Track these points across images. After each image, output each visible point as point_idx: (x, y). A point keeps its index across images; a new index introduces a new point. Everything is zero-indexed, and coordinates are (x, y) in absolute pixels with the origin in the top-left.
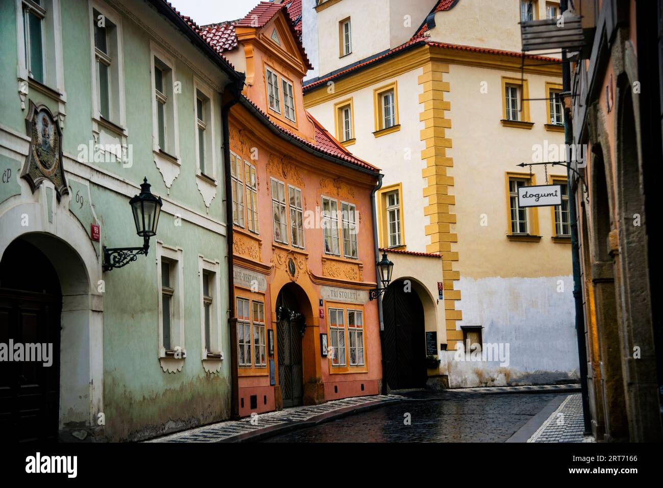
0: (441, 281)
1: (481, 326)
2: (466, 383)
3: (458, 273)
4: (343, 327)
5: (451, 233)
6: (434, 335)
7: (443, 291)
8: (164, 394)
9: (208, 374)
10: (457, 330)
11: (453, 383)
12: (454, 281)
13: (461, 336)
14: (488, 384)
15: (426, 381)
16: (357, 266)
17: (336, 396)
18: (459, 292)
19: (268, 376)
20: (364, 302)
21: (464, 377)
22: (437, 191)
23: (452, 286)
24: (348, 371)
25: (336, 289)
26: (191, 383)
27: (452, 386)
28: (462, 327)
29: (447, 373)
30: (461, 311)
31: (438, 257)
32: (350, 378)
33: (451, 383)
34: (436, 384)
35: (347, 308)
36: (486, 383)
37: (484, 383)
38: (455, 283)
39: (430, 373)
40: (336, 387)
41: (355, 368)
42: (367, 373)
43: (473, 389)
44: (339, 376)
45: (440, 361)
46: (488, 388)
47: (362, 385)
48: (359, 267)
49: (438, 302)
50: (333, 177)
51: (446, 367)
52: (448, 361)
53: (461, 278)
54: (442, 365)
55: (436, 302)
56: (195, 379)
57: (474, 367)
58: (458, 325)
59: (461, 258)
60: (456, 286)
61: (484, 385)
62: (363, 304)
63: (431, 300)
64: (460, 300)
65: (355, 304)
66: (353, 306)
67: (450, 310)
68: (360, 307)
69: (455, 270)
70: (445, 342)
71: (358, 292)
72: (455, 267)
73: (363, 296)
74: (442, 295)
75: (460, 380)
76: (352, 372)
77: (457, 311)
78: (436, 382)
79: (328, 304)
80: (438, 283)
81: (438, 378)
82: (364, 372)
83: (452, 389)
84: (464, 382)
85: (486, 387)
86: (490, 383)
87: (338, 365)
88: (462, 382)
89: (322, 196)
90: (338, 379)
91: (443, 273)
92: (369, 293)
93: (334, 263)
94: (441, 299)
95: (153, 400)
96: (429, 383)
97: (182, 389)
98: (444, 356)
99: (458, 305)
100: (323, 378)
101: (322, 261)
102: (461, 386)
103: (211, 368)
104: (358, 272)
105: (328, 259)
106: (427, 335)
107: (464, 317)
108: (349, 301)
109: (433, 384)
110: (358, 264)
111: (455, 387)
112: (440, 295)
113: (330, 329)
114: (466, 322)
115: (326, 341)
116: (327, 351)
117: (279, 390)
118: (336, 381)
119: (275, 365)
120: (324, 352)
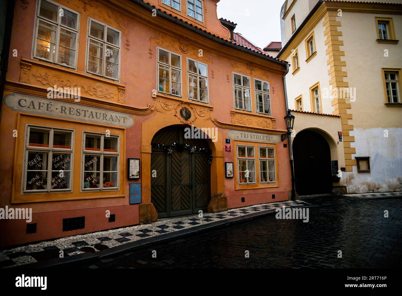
0: (341, 130)
1: (369, 157)
2: (359, 190)
3: (352, 126)
4: (254, 158)
5: (346, 103)
6: (336, 162)
7: (342, 137)
10: (352, 159)
11: (350, 190)
12: (350, 131)
13: (355, 163)
14: (374, 191)
15: (332, 190)
16: (270, 120)
17: (243, 204)
18: (353, 137)
19: (123, 197)
20: (277, 142)
21: (357, 187)
22: (336, 80)
23: (349, 134)
27: (349, 192)
28: (356, 158)
29: (346, 185)
30: (355, 148)
31: (338, 117)
32: (260, 191)
33: (349, 190)
34: (337, 192)
35: (258, 145)
36: (373, 190)
37: (372, 190)
38: (350, 132)
39: (334, 185)
40: (243, 198)
41: (267, 185)
42: (279, 187)
43: (363, 194)
44: (247, 191)
45: (340, 178)
46: (374, 194)
47: (274, 195)
48: (272, 120)
49: (338, 143)
50: (247, 63)
51: (345, 181)
52: (346, 178)
53: (354, 129)
54: (341, 180)
55: (337, 143)
57: (365, 181)
58: (353, 157)
59: (353, 118)
60: (351, 134)
61: (371, 192)
62: (275, 143)
63: (333, 141)
64: (354, 142)
65: (267, 143)
66: (266, 144)
67: (347, 147)
68: (273, 145)
69: (350, 124)
70: (344, 166)
71: (271, 136)
72: (350, 122)
73: (276, 139)
74: (341, 139)
75: (355, 189)
76: (263, 187)
77: (352, 148)
78: (337, 190)
79: (235, 143)
80: (339, 132)
81: (339, 188)
82: (275, 187)
83: (349, 194)
84: (357, 190)
85: (373, 192)
86: (375, 190)
87: (246, 183)
88: (356, 190)
89: (232, 72)
90: (245, 193)
91: (342, 126)
92: (281, 136)
93: (244, 116)
94: (341, 141)
96: (334, 191)
98: (343, 175)
99: (352, 145)
100: (226, 193)
101: (231, 113)
102: (356, 192)
104: (271, 123)
105: (236, 113)
106: (332, 163)
107: (357, 151)
108: (261, 141)
109: (336, 192)
110: (271, 118)
111: (351, 193)
112: (339, 139)
113: (238, 159)
114: (358, 155)
115: (232, 167)
116: (232, 174)
117: (151, 207)
118: (243, 194)
119: (143, 187)
120: (229, 175)
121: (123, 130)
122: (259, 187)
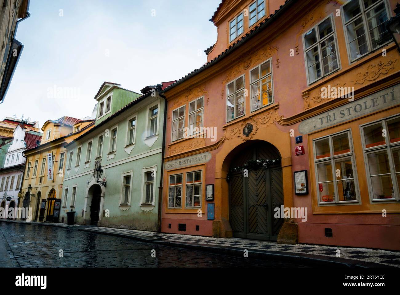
4: (349, 153)
8: (121, 216)
9: (144, 212)
24: (368, 210)
25: (331, 112)
26: (134, 214)
40: (329, 230)
44: (337, 216)
79: (311, 137)
89: (303, 35)
90: (334, 220)
97: (128, 215)
101: (303, 96)
103: (146, 209)
108: (367, 112)
113: (316, 161)
115: (304, 178)
116: (305, 189)
117: (220, 224)
118: (329, 222)
119: (215, 207)
120: (300, 190)
121: (203, 165)
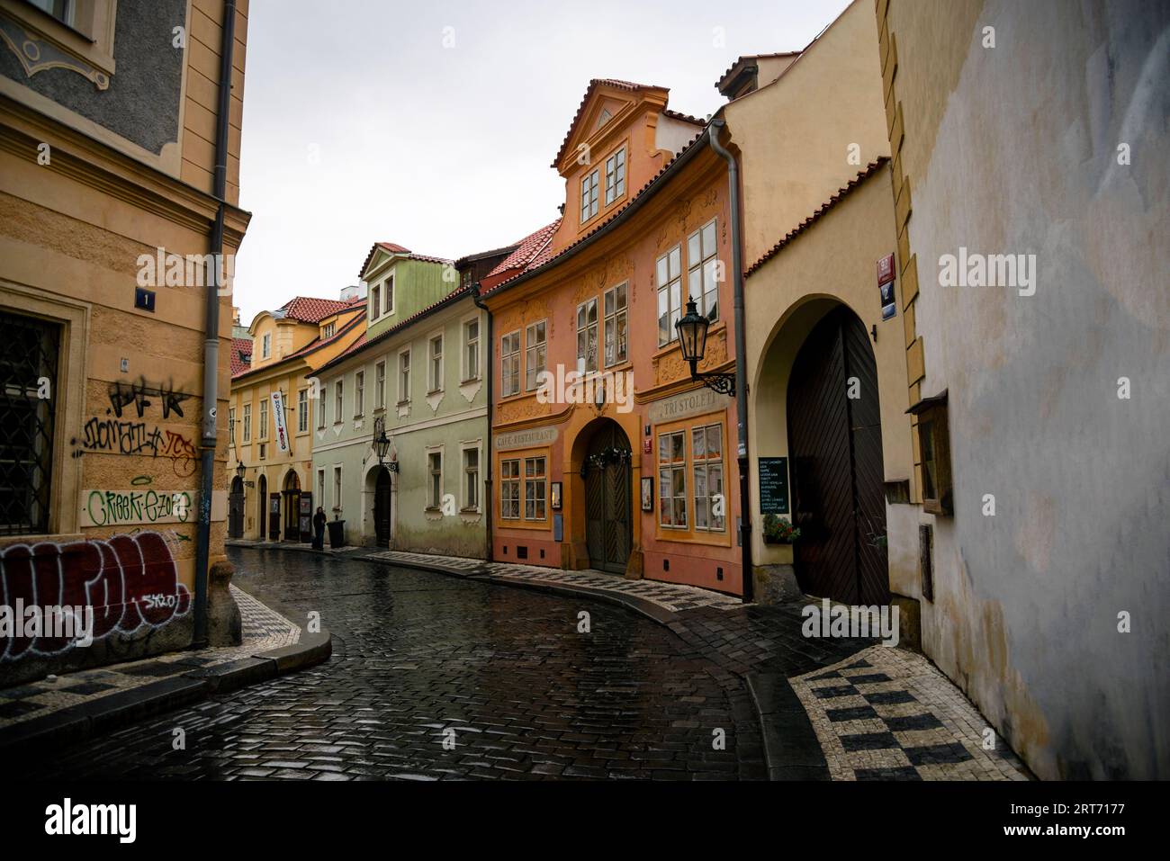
4: (683, 462)
8: (429, 532)
9: (466, 524)
17: (664, 575)
19: (550, 531)
20: (727, 402)
24: (691, 538)
25: (674, 399)
26: (450, 528)
32: (696, 552)
40: (666, 562)
41: (706, 535)
42: (730, 548)
44: (673, 544)
47: (720, 570)
56: (452, 526)
65: (709, 414)
76: (700, 542)
79: (661, 429)
82: (722, 544)
87: (671, 526)
90: (670, 549)
93: (672, 357)
95: (422, 534)
97: (441, 530)
100: (645, 543)
103: (470, 519)
113: (660, 468)
115: (650, 488)
116: (651, 504)
117: (570, 548)
118: (667, 552)
119: (564, 520)
120: (645, 505)
121: (548, 447)
122: (692, 541)
